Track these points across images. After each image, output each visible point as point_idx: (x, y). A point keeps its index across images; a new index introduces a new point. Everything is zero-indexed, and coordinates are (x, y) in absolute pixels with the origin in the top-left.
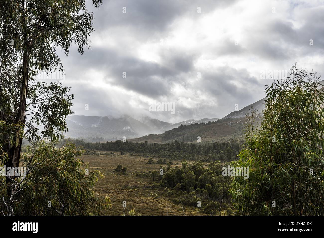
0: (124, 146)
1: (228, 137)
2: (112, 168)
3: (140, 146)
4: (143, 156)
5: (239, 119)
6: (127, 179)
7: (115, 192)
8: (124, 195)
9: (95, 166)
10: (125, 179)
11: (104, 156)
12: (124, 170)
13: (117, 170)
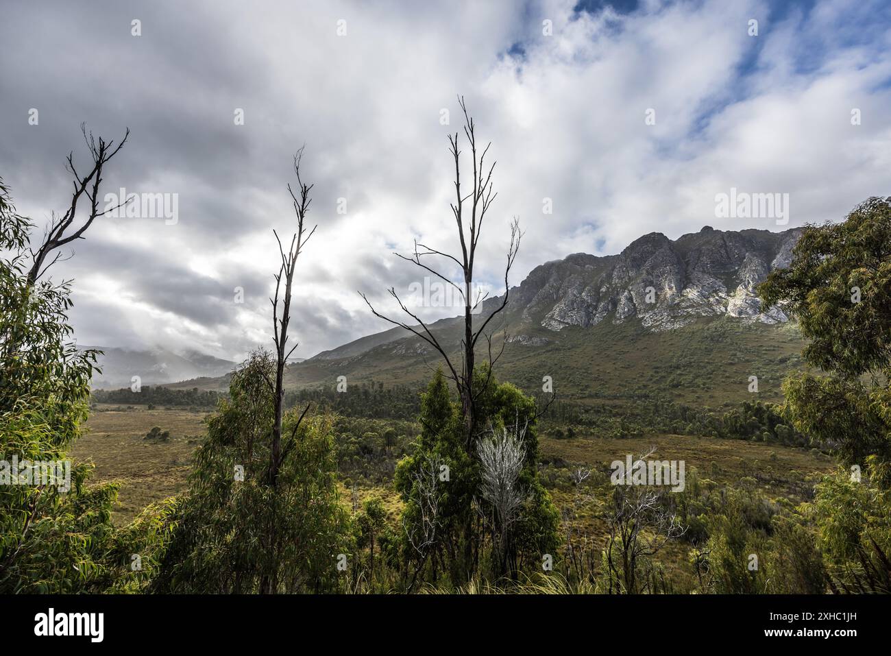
0: (155, 395)
1: (317, 383)
2: (136, 433)
3: (185, 394)
4: (192, 410)
5: (331, 361)
6: (174, 449)
7: (155, 474)
8: (174, 477)
9: (101, 432)
10: (168, 450)
11: (114, 412)
12: (166, 435)
13: (150, 436)
